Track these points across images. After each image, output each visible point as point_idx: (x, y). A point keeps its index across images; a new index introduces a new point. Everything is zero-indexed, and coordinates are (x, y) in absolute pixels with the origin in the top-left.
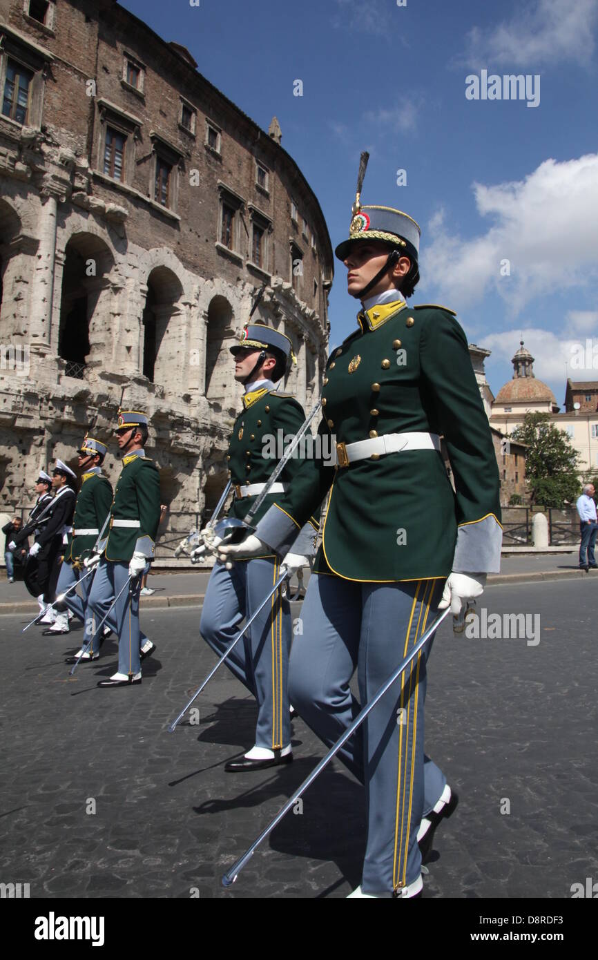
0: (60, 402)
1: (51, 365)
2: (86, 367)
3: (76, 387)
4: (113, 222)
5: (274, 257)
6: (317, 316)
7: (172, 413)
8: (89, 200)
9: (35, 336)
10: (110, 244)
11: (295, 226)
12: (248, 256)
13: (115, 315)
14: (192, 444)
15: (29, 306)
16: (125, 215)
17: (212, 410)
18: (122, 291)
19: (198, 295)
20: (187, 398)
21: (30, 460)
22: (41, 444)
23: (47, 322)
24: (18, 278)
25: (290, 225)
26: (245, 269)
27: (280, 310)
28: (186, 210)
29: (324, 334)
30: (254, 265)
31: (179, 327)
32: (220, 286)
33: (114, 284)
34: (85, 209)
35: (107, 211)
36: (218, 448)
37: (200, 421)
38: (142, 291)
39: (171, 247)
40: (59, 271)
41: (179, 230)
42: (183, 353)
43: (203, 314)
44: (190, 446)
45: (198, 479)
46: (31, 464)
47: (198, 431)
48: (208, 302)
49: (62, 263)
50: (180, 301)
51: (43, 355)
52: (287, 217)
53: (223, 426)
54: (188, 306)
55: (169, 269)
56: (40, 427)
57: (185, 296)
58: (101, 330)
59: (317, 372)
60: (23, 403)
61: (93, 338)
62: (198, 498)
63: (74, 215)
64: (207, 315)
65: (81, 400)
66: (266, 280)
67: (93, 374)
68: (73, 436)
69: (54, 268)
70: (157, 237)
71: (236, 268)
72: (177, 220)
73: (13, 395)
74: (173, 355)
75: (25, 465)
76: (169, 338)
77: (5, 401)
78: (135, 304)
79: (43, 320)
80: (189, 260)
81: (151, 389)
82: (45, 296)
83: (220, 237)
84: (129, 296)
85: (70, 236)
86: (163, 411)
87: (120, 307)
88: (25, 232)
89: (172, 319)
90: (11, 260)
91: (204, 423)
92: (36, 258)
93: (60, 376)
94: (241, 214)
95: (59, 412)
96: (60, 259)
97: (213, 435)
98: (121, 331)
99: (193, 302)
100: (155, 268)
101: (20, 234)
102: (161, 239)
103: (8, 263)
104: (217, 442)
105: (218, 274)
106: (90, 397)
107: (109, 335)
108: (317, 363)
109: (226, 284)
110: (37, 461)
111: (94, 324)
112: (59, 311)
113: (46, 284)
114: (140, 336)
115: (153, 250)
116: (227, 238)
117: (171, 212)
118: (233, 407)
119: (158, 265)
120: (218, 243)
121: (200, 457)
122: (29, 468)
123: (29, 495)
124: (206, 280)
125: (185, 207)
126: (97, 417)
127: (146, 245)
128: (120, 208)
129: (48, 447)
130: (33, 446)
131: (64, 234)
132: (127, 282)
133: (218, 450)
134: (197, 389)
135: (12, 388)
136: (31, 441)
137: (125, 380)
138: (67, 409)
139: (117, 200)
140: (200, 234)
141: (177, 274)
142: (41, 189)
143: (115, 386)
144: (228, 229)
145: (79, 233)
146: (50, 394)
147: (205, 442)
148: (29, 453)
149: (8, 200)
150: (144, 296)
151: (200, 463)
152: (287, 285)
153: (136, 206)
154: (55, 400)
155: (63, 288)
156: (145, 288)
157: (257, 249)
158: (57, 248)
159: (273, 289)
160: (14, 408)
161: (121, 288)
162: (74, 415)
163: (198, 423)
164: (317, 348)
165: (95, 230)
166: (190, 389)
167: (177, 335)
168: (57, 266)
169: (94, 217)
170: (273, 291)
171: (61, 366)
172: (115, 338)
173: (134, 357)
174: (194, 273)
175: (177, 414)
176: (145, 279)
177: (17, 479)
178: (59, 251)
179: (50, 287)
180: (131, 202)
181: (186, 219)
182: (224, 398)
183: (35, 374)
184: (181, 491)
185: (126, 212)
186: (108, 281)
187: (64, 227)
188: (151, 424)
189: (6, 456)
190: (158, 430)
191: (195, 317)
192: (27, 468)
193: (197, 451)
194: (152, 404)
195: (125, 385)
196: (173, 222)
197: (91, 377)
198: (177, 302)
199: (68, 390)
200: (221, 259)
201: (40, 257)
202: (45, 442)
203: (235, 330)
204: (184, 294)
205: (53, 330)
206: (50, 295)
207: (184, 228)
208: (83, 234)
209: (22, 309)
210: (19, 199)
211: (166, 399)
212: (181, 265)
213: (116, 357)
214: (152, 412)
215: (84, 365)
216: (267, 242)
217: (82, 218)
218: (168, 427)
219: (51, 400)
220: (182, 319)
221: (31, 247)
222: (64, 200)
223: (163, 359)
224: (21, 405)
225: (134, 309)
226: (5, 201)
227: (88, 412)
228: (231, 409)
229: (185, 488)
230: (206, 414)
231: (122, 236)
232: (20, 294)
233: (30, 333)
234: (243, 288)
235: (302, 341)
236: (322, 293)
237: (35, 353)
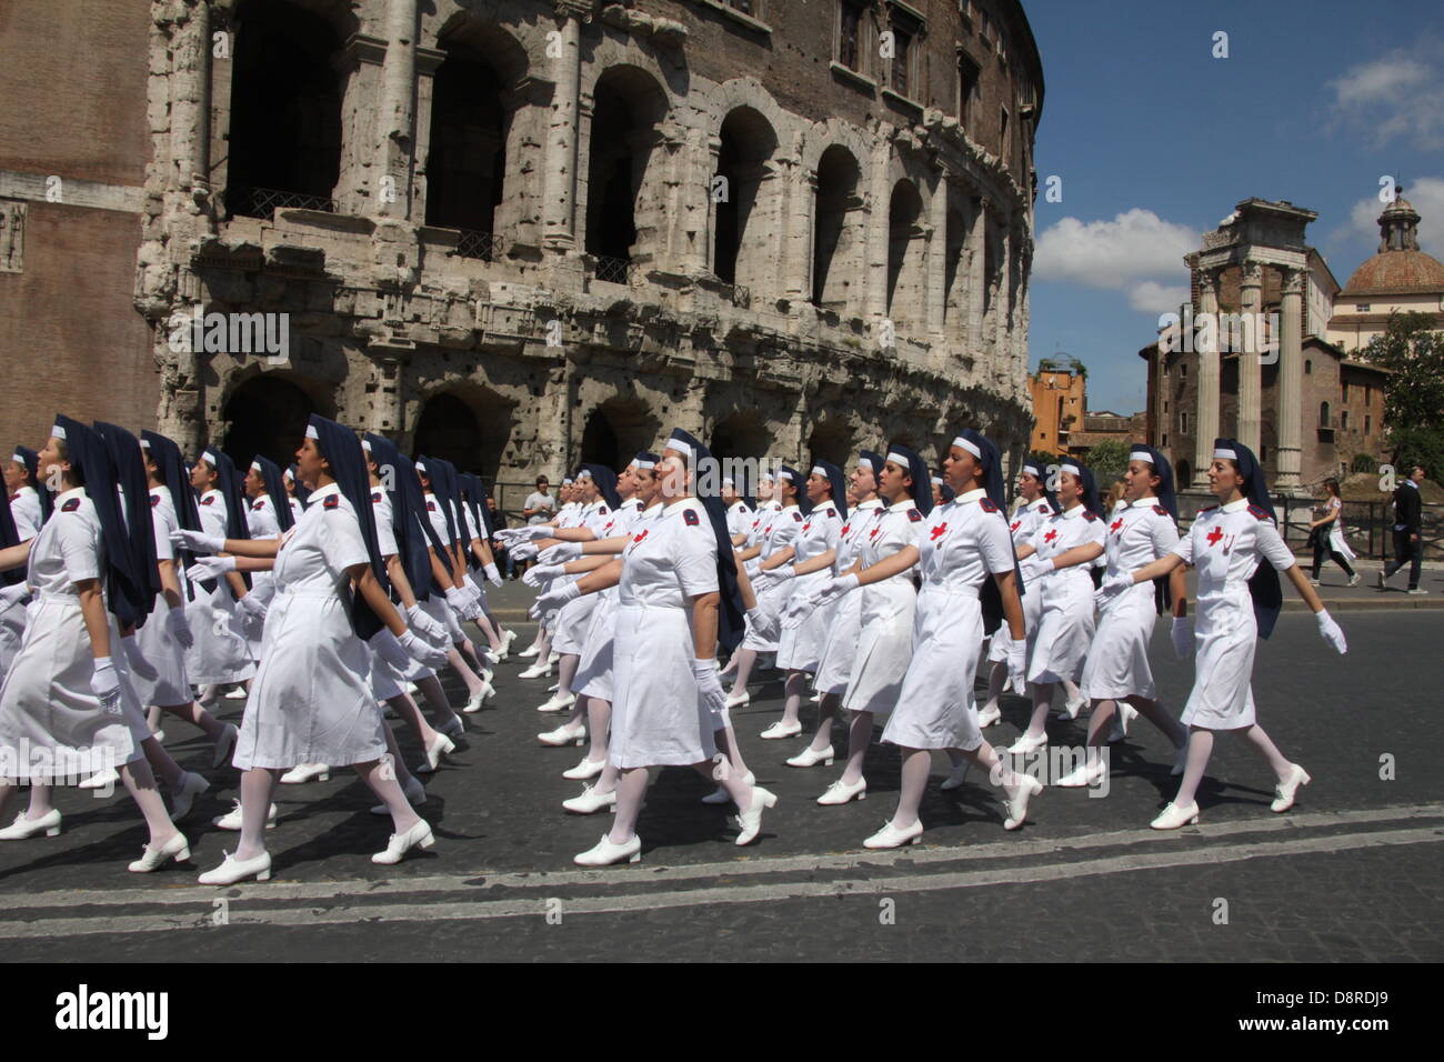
0: (587, 319)
1: (574, 266)
2: (631, 263)
3: (610, 297)
4: (665, 46)
5: (928, 77)
6: (1005, 166)
7: (757, 329)
8: (627, 15)
9: (551, 224)
10: (662, 80)
11: (966, 23)
12: (884, 79)
13: (670, 185)
14: (788, 375)
15: (542, 180)
16: (684, 35)
17: (824, 322)
18: (681, 150)
19: (801, 147)
20: (783, 306)
21: (545, 403)
22: (560, 380)
23: (568, 202)
24: (525, 140)
25: (956, 22)
26: (880, 100)
27: (938, 161)
28: (781, 15)
29: (1019, 192)
30: (895, 93)
31: (771, 198)
32: (837, 130)
33: (668, 139)
34: (622, 30)
35: (655, 30)
36: (831, 380)
37: (802, 341)
38: (711, 146)
39: (757, 76)
40: (586, 126)
41: (771, 49)
42: (778, 237)
43: (810, 175)
44: (786, 378)
45: (799, 427)
46: (545, 408)
47: (799, 356)
48: (818, 156)
49: (590, 113)
50: (773, 158)
51: (562, 251)
52: (951, 9)
53: (840, 346)
54: (785, 165)
55: (755, 110)
56: (559, 356)
57: (781, 149)
58: (651, 208)
59: (1007, 257)
60: (534, 322)
61: (641, 220)
62: (799, 456)
63: (606, 40)
64: (815, 177)
65: (618, 315)
66: (915, 116)
67: (639, 274)
68: (606, 366)
69: (578, 121)
70: (734, 62)
71: (864, 100)
72: (767, 33)
73: (520, 311)
74: (763, 239)
75: (538, 410)
76: (758, 215)
77: (508, 319)
78: (700, 167)
79: (562, 201)
80: (787, 93)
81: (727, 294)
82: (564, 165)
83: (838, 53)
84: (691, 156)
85: (601, 72)
86: (743, 327)
87: (678, 173)
88: (534, 72)
89: (763, 185)
90: (517, 113)
91: (808, 344)
92: (551, 108)
93: (587, 281)
94: (871, 12)
95: (586, 334)
96: (586, 108)
97: (823, 362)
98: (679, 208)
99: (794, 157)
100: (732, 111)
101: (528, 75)
102: (741, 65)
103: (513, 117)
104: (830, 372)
105: (835, 112)
106: (631, 310)
107: (662, 216)
108: (1006, 241)
109: (847, 126)
110: (555, 403)
111: (641, 198)
112: (586, 185)
113: (565, 147)
114: (709, 215)
115: (728, 83)
116: (850, 55)
117: (756, 21)
118: (858, 317)
119: (737, 105)
120: (833, 63)
121: (803, 395)
122: (544, 414)
123: (543, 452)
124: (815, 123)
125: (780, 11)
126: (642, 338)
127: (717, 76)
128: (675, 24)
129: (570, 383)
130: (549, 383)
131: (591, 69)
132: (689, 134)
133: (831, 384)
134: (799, 292)
135: (518, 301)
136: (546, 377)
137: (685, 282)
138: (598, 328)
139: (672, 11)
140: (804, 51)
141: (768, 116)
142: (556, 6)
143: (671, 292)
144: (851, 39)
145: (614, 66)
146: (572, 308)
147: (809, 372)
148: (542, 394)
149: (509, 27)
150: (715, 155)
151: (802, 404)
152: (950, 121)
153: (702, 18)
154: (581, 316)
155: (591, 150)
156: (717, 141)
157: (901, 66)
158: (582, 91)
159: (927, 128)
160: (521, 329)
161: (679, 145)
162: (609, 337)
163: (799, 343)
164: (1008, 218)
165: (637, 60)
166: (788, 291)
167: (768, 209)
168: (582, 119)
169: (636, 40)
170: (926, 132)
171: (588, 266)
172: (672, 219)
173: (699, 247)
174: (795, 113)
175: (765, 331)
176: (717, 128)
177: (526, 429)
178: (584, 95)
179: (572, 150)
180: (693, 12)
181: (782, 30)
182: (845, 302)
183: (552, 279)
184: (773, 445)
185: (685, 31)
186: (660, 135)
187: (591, 60)
188: (724, 347)
189: (511, 398)
190: (736, 355)
191: (796, 182)
192: (540, 414)
193: (798, 386)
194: (727, 316)
195: (686, 289)
196: (760, 37)
197: (635, 279)
198: (769, 158)
199: (599, 301)
200: (839, 87)
201: (556, 107)
202: (565, 377)
203: (862, 196)
204: (779, 147)
205: (577, 213)
206: (572, 162)
207: (779, 44)
208: (620, 66)
209: (533, 186)
210: (524, 25)
211: (751, 307)
212: (773, 102)
213: (672, 248)
214: (726, 329)
215: (628, 260)
216: (916, 54)
217: (618, 44)
218: (752, 351)
219: (574, 316)
220: (777, 184)
221: (542, 94)
222: (590, 20)
223: (750, 246)
224: (531, 325)
225: (699, 175)
226: (504, 30)
227: (630, 332)
228: (855, 319)
229: (779, 441)
230: (811, 330)
231: (679, 65)
232: (528, 163)
233: (545, 221)
234: (877, 130)
235: (979, 207)
236: (1017, 127)
237: (551, 249)
